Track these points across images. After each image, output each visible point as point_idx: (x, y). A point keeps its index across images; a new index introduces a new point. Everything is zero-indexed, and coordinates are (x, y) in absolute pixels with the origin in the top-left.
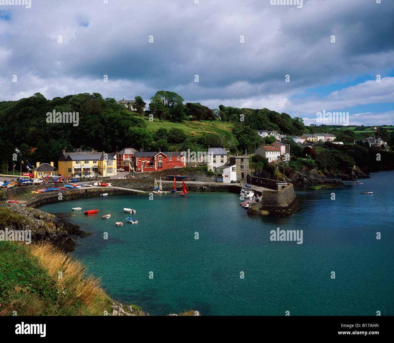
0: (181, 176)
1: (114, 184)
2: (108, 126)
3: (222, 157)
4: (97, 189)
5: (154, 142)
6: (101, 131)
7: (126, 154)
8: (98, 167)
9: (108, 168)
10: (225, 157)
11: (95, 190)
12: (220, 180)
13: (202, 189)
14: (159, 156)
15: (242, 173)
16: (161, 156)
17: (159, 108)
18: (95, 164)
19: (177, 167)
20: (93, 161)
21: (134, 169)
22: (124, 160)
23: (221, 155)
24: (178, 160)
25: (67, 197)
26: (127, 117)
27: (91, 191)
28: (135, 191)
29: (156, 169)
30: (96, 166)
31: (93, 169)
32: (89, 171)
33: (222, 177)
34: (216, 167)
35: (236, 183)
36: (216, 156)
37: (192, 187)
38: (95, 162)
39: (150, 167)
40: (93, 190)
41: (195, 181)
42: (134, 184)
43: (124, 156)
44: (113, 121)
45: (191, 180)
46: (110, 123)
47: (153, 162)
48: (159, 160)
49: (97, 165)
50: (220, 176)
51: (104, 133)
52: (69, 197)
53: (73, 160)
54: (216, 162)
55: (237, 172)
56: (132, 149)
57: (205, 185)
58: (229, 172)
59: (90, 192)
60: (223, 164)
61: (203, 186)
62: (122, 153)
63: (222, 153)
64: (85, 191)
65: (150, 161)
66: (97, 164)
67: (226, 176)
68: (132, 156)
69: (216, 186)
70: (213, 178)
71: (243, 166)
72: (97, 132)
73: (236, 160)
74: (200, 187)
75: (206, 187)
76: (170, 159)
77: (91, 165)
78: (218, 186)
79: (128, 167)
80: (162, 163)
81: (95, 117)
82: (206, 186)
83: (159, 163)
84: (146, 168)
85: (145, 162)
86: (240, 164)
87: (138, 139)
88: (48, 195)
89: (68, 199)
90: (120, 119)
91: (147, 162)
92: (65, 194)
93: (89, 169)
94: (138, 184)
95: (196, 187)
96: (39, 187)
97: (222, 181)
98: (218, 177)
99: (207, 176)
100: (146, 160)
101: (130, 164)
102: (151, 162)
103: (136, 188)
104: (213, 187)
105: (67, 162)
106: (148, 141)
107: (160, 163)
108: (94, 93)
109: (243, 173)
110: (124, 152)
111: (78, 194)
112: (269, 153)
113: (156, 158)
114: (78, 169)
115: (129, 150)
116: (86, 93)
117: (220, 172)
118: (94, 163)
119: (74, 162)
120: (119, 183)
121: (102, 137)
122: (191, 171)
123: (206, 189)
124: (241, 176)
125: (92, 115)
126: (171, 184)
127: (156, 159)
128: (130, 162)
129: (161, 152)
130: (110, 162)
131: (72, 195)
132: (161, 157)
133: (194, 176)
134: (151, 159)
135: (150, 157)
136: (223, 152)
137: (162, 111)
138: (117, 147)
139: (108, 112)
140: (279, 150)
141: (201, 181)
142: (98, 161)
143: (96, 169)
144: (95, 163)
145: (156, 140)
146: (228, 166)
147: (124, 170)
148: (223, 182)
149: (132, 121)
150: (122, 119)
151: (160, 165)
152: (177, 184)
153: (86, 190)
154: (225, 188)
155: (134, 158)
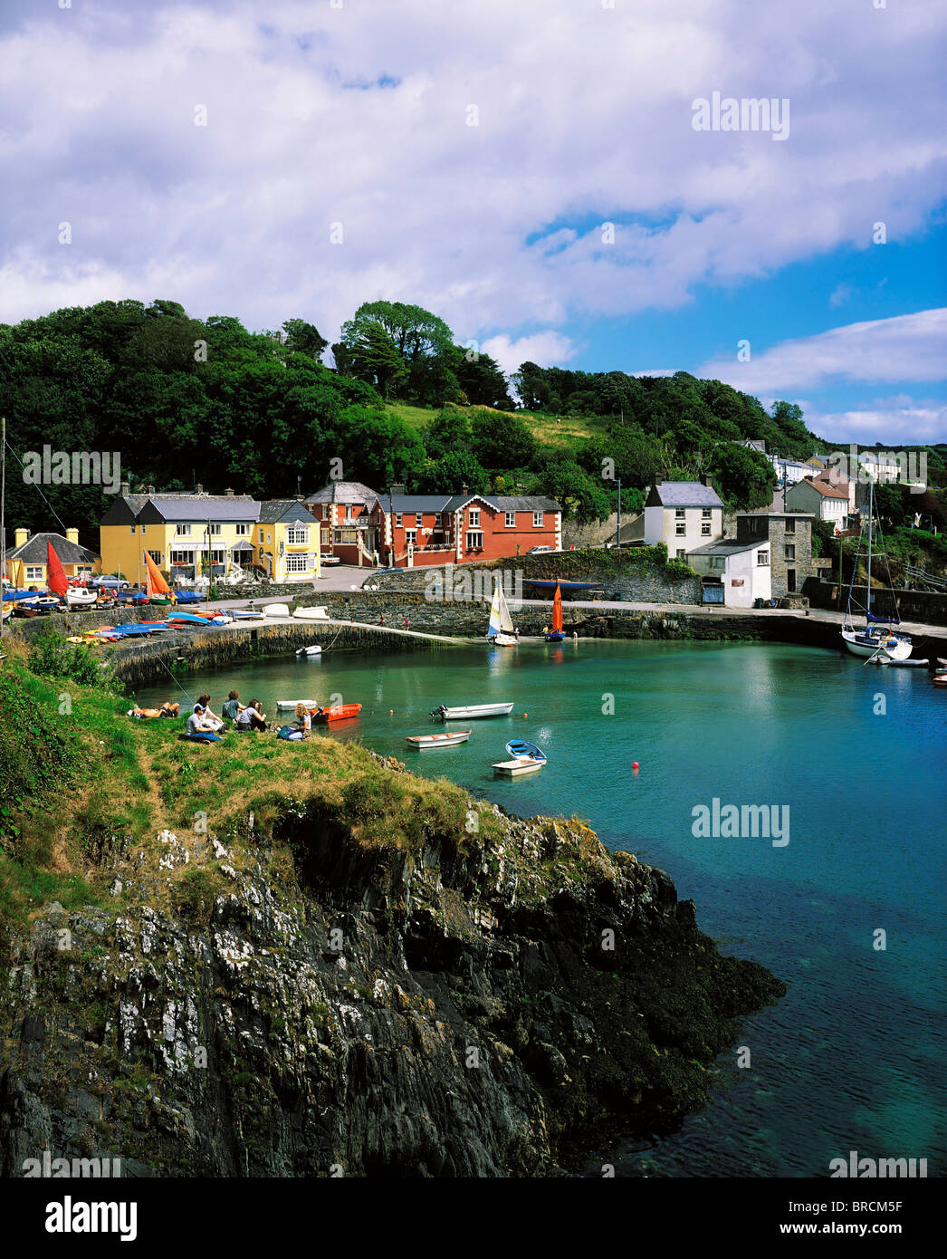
0: (569, 582)
1: (337, 611)
2: (246, 409)
3: (705, 514)
4: (287, 627)
5: (430, 463)
6: (223, 423)
7: (340, 501)
8: (254, 547)
9: (292, 550)
10: (717, 514)
11: (284, 633)
12: (714, 598)
13: (658, 629)
14: (471, 510)
15: (789, 571)
16: (478, 510)
17: (383, 357)
18: (241, 537)
19: (546, 549)
20: (235, 526)
21: (377, 555)
22: (335, 523)
23: (704, 508)
24: (534, 525)
25: (196, 661)
26: (315, 377)
27: (270, 635)
28: (421, 639)
29: (460, 556)
30: (245, 544)
31: (236, 553)
32: (221, 561)
33: (721, 586)
34: (686, 552)
35: (773, 607)
36: (687, 511)
37: (621, 624)
38: (243, 527)
39: (438, 548)
40: (277, 632)
41: (619, 600)
42: (409, 610)
43: (335, 509)
44: (261, 390)
45: (604, 598)
46: (252, 396)
47: (447, 533)
48: (471, 526)
49: (249, 540)
50: (715, 583)
51: (231, 432)
52: (201, 661)
53: (166, 521)
54: (687, 533)
55: (772, 569)
56: (358, 484)
57: (670, 616)
58: (748, 571)
59: (266, 641)
60: (709, 540)
61: (661, 619)
62: (329, 499)
63: (706, 502)
64: (249, 635)
65: (435, 528)
66: (247, 538)
67: (734, 583)
68: (360, 509)
69: (713, 619)
70: (686, 589)
71: (793, 545)
72: (204, 428)
73: (772, 525)
74: (650, 623)
75: (675, 624)
76: (508, 523)
77: (228, 539)
78: (720, 619)
79: (355, 550)
80: (480, 534)
81: (178, 377)
82: (676, 619)
83: (470, 535)
84: (423, 554)
85: (415, 530)
86: (782, 540)
87: (378, 449)
88: (138, 651)
89: (198, 667)
90: (291, 384)
91: (424, 531)
92: (189, 647)
93: (219, 555)
94: (422, 611)
95: (636, 622)
96: (88, 618)
97: (721, 600)
98: (705, 586)
99: (666, 583)
100: (418, 525)
101: (360, 540)
102: (436, 531)
103: (414, 624)
104: (700, 622)
105: (139, 528)
106: (411, 458)
107: (475, 535)
108: (156, 302)
109: (794, 570)
110: (333, 496)
111: (230, 646)
112: (828, 503)
113: (460, 516)
114: (185, 552)
115: (349, 487)
116: (128, 301)
117: (708, 567)
118: (238, 533)
119: (171, 529)
120: (354, 607)
121: (224, 444)
122: (604, 564)
123: (676, 630)
124: (785, 580)
125: (168, 372)
126: (543, 610)
127: (461, 520)
128: (363, 531)
129: (477, 497)
130: (301, 530)
131: (209, 651)
132: (476, 514)
133: (616, 582)
134: (437, 523)
135: (433, 514)
136: (707, 497)
137: (393, 367)
138: (299, 479)
139: (239, 358)
140: (842, 495)
141: (641, 601)
142: (252, 526)
143: (244, 553)
144: (243, 532)
145: (434, 455)
146: (740, 548)
147: (336, 560)
148: (723, 603)
149: (338, 388)
150: (298, 383)
151: (475, 545)
152: (566, 609)
153: (254, 633)
154: (748, 626)
155: (373, 518)
